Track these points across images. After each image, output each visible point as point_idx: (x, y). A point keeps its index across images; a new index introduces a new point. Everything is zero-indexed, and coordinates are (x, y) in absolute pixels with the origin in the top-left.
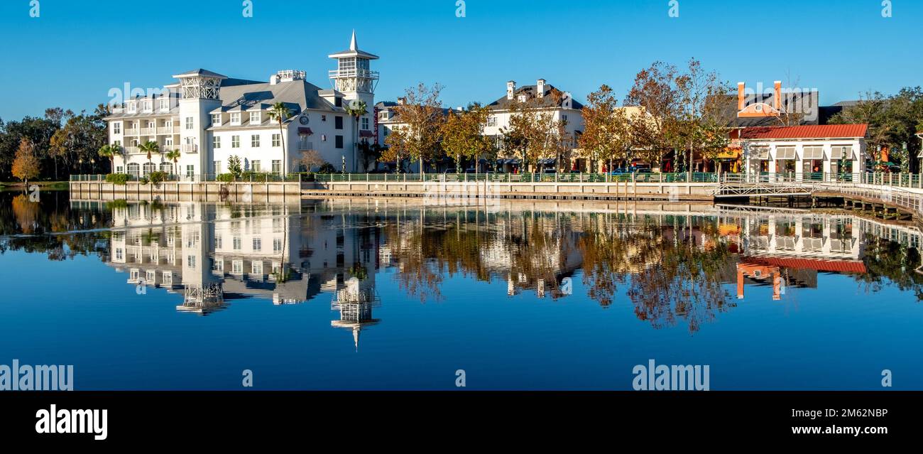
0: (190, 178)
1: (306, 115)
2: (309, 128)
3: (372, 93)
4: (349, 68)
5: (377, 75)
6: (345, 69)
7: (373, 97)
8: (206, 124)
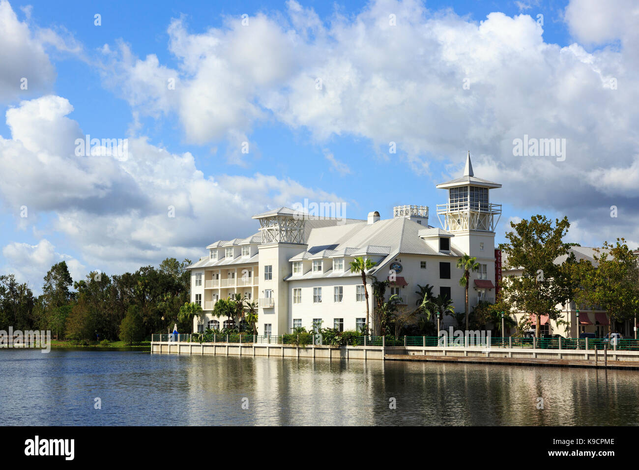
0: (267, 339)
1: (398, 261)
2: (403, 278)
3: (492, 232)
4: (461, 201)
5: (499, 208)
6: (456, 201)
7: (494, 237)
8: (286, 273)
